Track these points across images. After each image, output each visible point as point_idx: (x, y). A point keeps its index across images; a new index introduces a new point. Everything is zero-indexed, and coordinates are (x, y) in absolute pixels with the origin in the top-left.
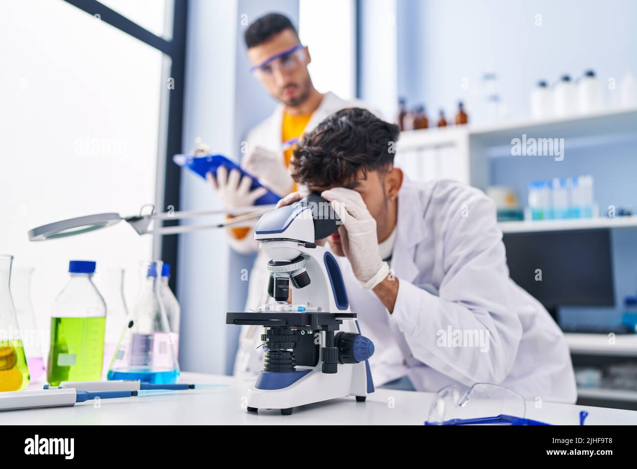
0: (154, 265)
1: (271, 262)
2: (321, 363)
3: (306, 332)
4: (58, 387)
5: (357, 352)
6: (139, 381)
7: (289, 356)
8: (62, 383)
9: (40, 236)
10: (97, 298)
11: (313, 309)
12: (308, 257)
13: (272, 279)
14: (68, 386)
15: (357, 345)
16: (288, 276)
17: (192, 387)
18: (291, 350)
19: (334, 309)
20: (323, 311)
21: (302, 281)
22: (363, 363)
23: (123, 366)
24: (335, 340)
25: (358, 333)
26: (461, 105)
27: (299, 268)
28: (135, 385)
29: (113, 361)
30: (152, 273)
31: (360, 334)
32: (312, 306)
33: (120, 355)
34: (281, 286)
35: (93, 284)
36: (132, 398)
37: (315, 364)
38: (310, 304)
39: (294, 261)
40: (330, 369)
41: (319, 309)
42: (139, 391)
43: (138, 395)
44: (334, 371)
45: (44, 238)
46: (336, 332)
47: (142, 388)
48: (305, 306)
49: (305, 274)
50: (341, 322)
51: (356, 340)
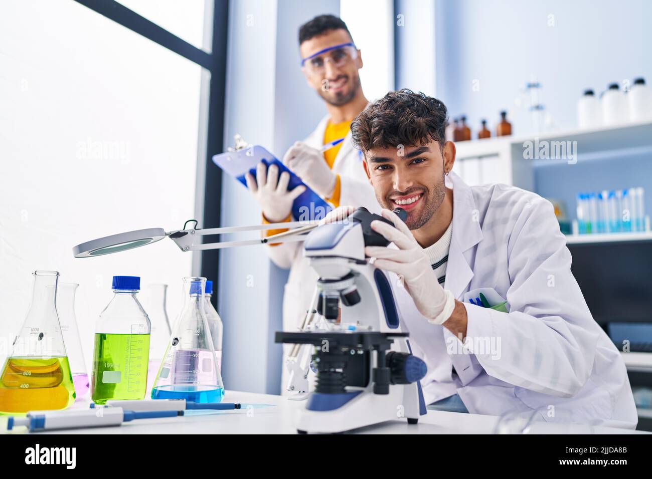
0: (197, 281)
1: (320, 280)
2: (372, 384)
3: (356, 352)
4: (104, 406)
5: (409, 372)
6: (185, 400)
7: (340, 377)
8: (109, 402)
9: (86, 253)
10: (141, 314)
11: (364, 328)
12: (358, 274)
13: (321, 297)
14: (114, 405)
15: (409, 365)
16: (338, 294)
17: (238, 406)
18: (340, 370)
19: (384, 328)
20: (374, 330)
21: (352, 299)
22: (416, 383)
23: (167, 384)
24: (387, 360)
25: (409, 352)
26: (504, 114)
27: (349, 286)
28: (181, 404)
29: (157, 379)
30: (195, 289)
31: (411, 354)
32: (362, 325)
33: (164, 373)
34: (331, 305)
35: (137, 301)
36: (179, 418)
37: (366, 385)
38: (360, 322)
39: (344, 278)
40: (381, 390)
41: (370, 328)
42: (185, 411)
43: (185, 415)
44: (386, 392)
45: (89, 255)
46: (387, 352)
47: (188, 407)
48: (354, 325)
49: (356, 292)
50: (392, 342)
51: (409, 360)
